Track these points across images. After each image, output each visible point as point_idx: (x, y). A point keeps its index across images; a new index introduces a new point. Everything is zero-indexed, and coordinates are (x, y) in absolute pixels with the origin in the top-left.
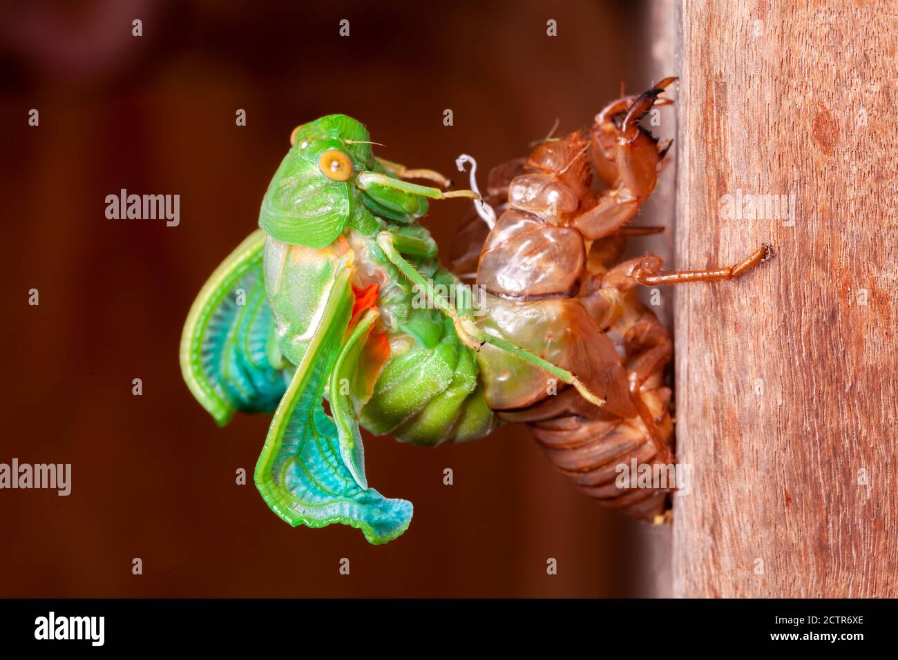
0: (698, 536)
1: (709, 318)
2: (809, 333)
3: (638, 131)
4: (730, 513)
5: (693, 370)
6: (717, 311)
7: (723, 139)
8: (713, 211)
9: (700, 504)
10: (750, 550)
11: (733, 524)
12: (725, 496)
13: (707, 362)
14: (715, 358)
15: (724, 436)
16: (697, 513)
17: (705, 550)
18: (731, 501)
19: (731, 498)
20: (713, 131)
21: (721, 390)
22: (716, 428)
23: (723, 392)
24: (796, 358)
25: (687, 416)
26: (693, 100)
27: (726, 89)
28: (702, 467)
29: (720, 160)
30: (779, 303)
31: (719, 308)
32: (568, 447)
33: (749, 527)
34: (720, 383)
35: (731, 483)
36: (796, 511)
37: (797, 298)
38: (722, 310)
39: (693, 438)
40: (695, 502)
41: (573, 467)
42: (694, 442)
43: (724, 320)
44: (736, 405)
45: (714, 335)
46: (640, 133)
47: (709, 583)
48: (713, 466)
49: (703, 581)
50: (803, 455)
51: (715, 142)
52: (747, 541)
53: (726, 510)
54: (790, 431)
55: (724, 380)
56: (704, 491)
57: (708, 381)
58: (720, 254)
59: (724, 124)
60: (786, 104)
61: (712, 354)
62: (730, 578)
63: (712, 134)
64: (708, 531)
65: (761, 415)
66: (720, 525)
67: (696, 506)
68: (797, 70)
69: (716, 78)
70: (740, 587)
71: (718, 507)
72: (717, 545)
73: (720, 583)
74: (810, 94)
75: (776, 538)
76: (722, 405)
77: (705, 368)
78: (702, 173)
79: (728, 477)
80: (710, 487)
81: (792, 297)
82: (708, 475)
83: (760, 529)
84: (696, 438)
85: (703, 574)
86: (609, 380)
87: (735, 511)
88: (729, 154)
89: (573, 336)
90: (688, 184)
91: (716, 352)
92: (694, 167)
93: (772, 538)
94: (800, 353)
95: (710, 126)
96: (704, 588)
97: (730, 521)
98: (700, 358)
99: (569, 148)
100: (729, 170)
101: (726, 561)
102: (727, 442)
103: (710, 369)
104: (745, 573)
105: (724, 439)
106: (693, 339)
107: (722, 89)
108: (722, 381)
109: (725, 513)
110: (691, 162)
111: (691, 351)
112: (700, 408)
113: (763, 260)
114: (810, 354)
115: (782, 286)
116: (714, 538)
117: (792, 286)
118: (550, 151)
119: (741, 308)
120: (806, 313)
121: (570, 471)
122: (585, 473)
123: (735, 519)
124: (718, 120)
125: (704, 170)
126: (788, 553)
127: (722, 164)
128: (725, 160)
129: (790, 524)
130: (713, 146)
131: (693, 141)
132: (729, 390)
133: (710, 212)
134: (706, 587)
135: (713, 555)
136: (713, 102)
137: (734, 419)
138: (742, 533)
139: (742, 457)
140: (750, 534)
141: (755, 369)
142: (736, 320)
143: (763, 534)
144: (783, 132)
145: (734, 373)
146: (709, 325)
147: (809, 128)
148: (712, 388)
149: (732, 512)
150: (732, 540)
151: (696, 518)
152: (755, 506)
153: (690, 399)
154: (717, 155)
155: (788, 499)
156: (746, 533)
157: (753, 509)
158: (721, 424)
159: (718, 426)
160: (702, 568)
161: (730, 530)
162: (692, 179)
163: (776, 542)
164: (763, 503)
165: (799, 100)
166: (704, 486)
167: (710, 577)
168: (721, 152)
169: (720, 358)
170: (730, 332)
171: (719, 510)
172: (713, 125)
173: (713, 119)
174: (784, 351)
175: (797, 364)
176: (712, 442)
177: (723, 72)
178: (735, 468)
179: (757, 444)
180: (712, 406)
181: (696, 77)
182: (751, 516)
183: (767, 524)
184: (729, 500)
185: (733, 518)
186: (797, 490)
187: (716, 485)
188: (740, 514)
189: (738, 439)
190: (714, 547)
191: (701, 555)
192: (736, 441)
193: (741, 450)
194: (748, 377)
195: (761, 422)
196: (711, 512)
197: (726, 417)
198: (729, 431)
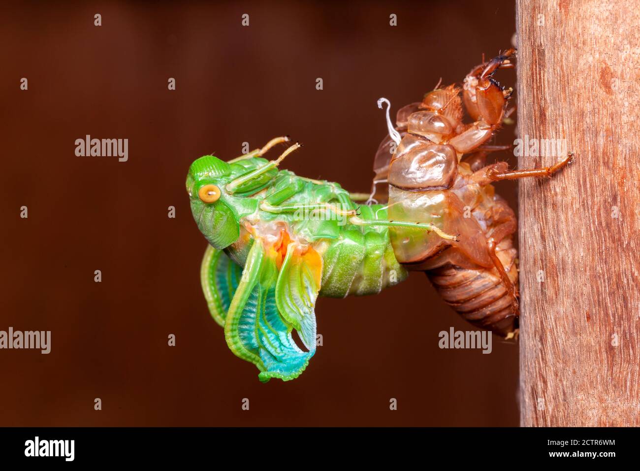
0: (532, 342)
1: (536, 202)
2: (599, 210)
4: (551, 327)
5: (528, 235)
6: (542, 197)
7: (543, 86)
8: (538, 133)
9: (533, 322)
10: (565, 350)
11: (554, 334)
12: (549, 316)
13: (536, 230)
14: (541, 227)
15: (547, 277)
17: (537, 351)
18: (552, 319)
19: (551, 316)
20: (537, 80)
21: (545, 248)
24: (592, 225)
25: (524, 266)
26: (524, 62)
27: (544, 54)
28: (534, 298)
29: (541, 99)
30: (579, 190)
31: (543, 195)
32: (450, 287)
33: (563, 336)
34: (544, 243)
35: (552, 307)
36: (593, 324)
37: (591, 186)
38: (545, 196)
39: (529, 279)
40: (530, 322)
41: (454, 299)
42: (529, 282)
43: (545, 202)
44: (554, 257)
45: (540, 212)
46: (492, 84)
47: (539, 373)
48: (540, 296)
49: (536, 372)
50: (598, 288)
51: (539, 88)
52: (563, 344)
53: (549, 325)
54: (588, 273)
55: (547, 241)
56: (535, 314)
57: (537, 242)
58: (543, 160)
59: (543, 76)
60: (582, 62)
61: (539, 224)
62: (552, 369)
63: (536, 83)
64: (539, 339)
65: (570, 263)
66: (546, 335)
67: (531, 324)
68: (589, 40)
69: (538, 46)
70: (559, 374)
71: (544, 323)
72: (544, 348)
73: (546, 372)
74: (597, 56)
75: (580, 342)
76: (546, 257)
77: (535, 234)
78: (531, 108)
79: (550, 303)
80: (539, 311)
81: (588, 186)
82: (538, 303)
83: (571, 337)
84: (530, 279)
85: (535, 367)
86: (474, 243)
87: (554, 325)
88: (547, 95)
89: (450, 214)
90: (523, 116)
91: (541, 223)
92: (525, 105)
93: (578, 342)
94: (594, 222)
95: (535, 78)
96: (536, 376)
97: (552, 331)
98: (532, 227)
99: (447, 94)
100: (547, 105)
101: (550, 357)
102: (549, 281)
103: (538, 234)
104: (561, 366)
105: (547, 280)
106: (527, 216)
107: (542, 53)
108: (545, 241)
109: (549, 327)
110: (524, 102)
111: (526, 224)
112: (532, 260)
113: (569, 162)
114: (600, 223)
115: (581, 180)
116: (542, 344)
117: (588, 179)
118: (435, 97)
119: (556, 194)
120: (597, 196)
121: (453, 302)
122: (462, 303)
123: (555, 330)
124: (540, 74)
125: (532, 106)
126: (589, 351)
127: (543, 102)
128: (545, 99)
129: (590, 333)
130: (537, 91)
131: (525, 88)
132: (550, 247)
133: (536, 133)
135: (542, 354)
136: (536, 62)
137: (553, 266)
138: (560, 340)
139: (559, 290)
140: (564, 340)
141: (565, 233)
142: (553, 202)
143: (573, 339)
144: (581, 80)
145: (552, 236)
146: (536, 206)
147: (598, 77)
148: (539, 247)
149: (552, 325)
150: (553, 344)
151: (531, 331)
152: (567, 322)
153: (526, 255)
154: (540, 96)
155: (589, 318)
156: (562, 339)
157: (566, 324)
158: (545, 269)
160: (535, 363)
161: (552, 338)
162: (525, 113)
163: (581, 346)
164: (573, 320)
165: (591, 59)
166: (536, 310)
167: (540, 369)
168: (542, 94)
169: (544, 227)
170: (549, 210)
171: (545, 325)
172: (536, 77)
173: (536, 73)
174: (584, 221)
175: (592, 230)
177: (542, 43)
178: (554, 298)
179: (569, 281)
180: (539, 258)
181: (526, 47)
182: (565, 328)
183: (575, 333)
184: (551, 318)
185: (553, 330)
186: (594, 311)
187: (543, 309)
188: (558, 327)
189: (556, 278)
190: (542, 349)
191: (534, 354)
192: (554, 280)
193: (558, 286)
194: (562, 239)
195: (569, 267)
196: (540, 327)
197: (548, 265)
198: (550, 274)
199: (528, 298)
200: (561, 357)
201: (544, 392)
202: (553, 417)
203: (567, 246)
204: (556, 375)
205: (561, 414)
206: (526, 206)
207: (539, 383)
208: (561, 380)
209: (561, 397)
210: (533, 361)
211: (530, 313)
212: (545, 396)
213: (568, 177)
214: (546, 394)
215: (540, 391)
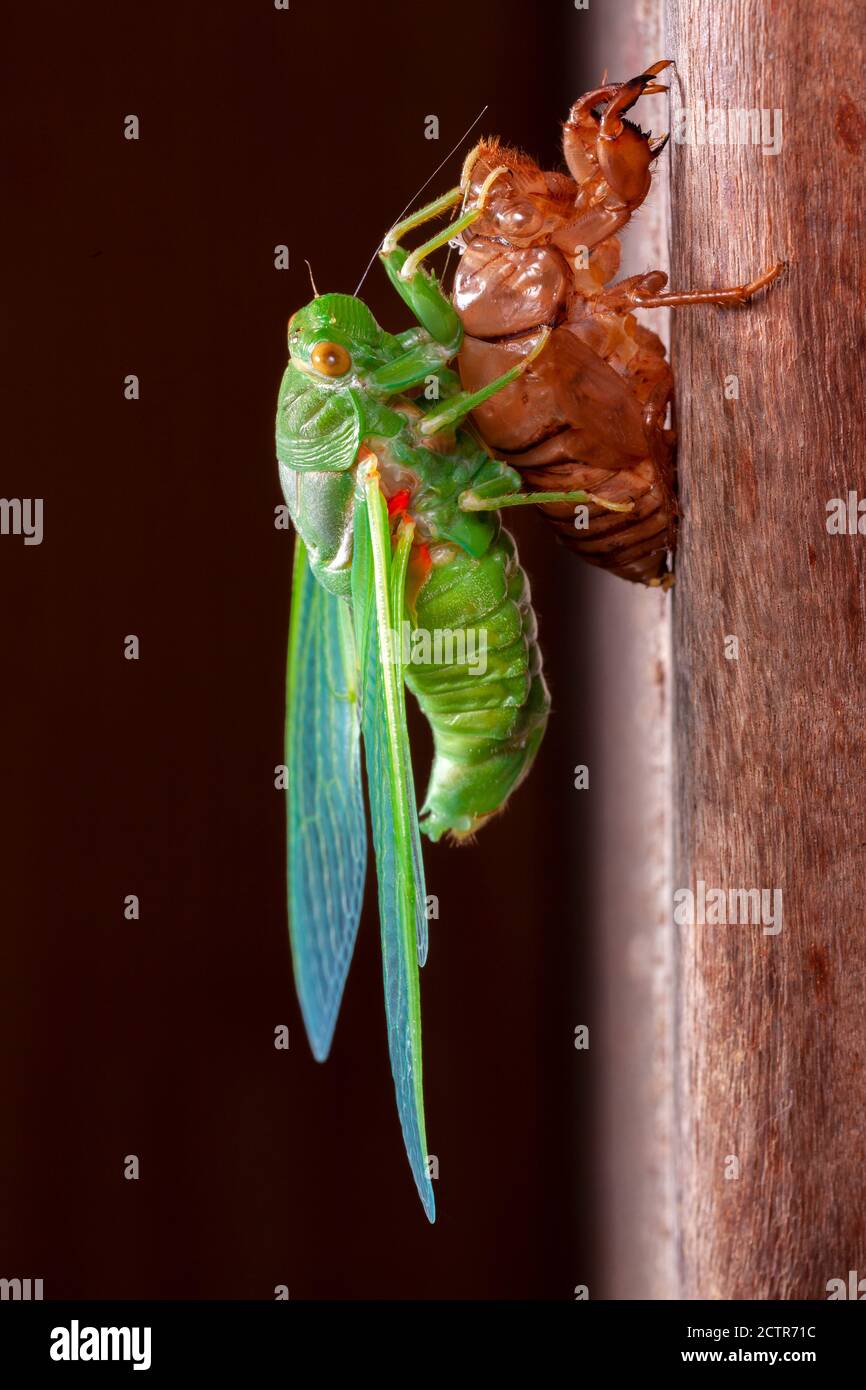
0: (707, 599)
1: (715, 346)
2: (834, 363)
3: (622, 126)
4: (744, 573)
5: (698, 406)
9: (708, 562)
10: (769, 616)
11: (749, 586)
12: (739, 554)
13: (713, 396)
14: (724, 392)
15: (736, 484)
16: (704, 572)
17: (716, 616)
18: (746, 560)
19: (744, 555)
21: (732, 430)
22: (726, 474)
23: (734, 433)
24: (820, 391)
25: (690, 458)
28: (710, 519)
30: (799, 328)
33: (766, 590)
34: (731, 422)
35: (745, 538)
36: (821, 569)
37: (820, 321)
39: (699, 486)
40: (702, 562)
42: (700, 491)
43: (734, 349)
44: (750, 448)
45: (722, 365)
46: (625, 128)
48: (723, 519)
49: (713, 653)
52: (765, 605)
53: (740, 570)
54: (813, 478)
55: (736, 419)
56: (713, 548)
57: (716, 419)
61: (720, 387)
62: (746, 649)
64: (719, 595)
65: (779, 459)
66: (733, 587)
67: (703, 565)
68: (817, 55)
70: (758, 659)
71: (730, 567)
72: (729, 612)
74: (832, 84)
75: (798, 602)
76: (734, 447)
77: (712, 405)
79: (742, 532)
80: (720, 544)
81: (814, 320)
82: (717, 529)
83: (781, 592)
84: (702, 485)
85: (714, 644)
87: (750, 571)
89: (558, 371)
93: (795, 602)
94: (824, 386)
96: (714, 660)
97: (744, 581)
98: (706, 391)
101: (741, 628)
102: (740, 490)
103: (718, 405)
104: (763, 644)
105: (736, 488)
106: (697, 370)
108: (733, 419)
109: (739, 574)
111: (694, 385)
112: (707, 451)
114: (836, 388)
115: (801, 308)
116: (726, 603)
117: (813, 308)
119: (755, 336)
120: (830, 339)
123: (751, 581)
126: (813, 619)
129: (816, 585)
132: (741, 430)
134: (718, 659)
135: (725, 622)
137: (748, 464)
138: (759, 597)
139: (759, 508)
140: (768, 597)
141: (771, 406)
142: (749, 349)
143: (784, 597)
144: (801, 129)
145: (747, 410)
146: (716, 354)
147: (832, 122)
148: (720, 428)
149: (746, 571)
150: (747, 604)
151: (704, 579)
152: (773, 565)
153: (695, 440)
155: (813, 557)
156: (764, 596)
157: (772, 569)
158: (732, 470)
159: (728, 471)
160: (712, 637)
161: (745, 593)
163: (799, 607)
164: (784, 561)
165: (820, 89)
166: (713, 541)
167: (722, 647)
170: (742, 363)
171: (732, 570)
174: (805, 385)
175: (821, 399)
176: (722, 489)
178: (749, 522)
179: (776, 493)
180: (721, 448)
182: (769, 576)
183: (788, 585)
184: (743, 558)
185: (748, 580)
186: (822, 545)
187: (727, 540)
188: (757, 575)
189: (753, 487)
190: (726, 612)
191: (711, 621)
192: (750, 490)
193: (757, 500)
194: (765, 416)
195: (780, 467)
196: (721, 572)
197: (738, 461)
198: (742, 478)
199: (697, 518)
200: (763, 627)
201: (728, 689)
202: (745, 734)
203: (774, 430)
204: (753, 660)
205: (762, 730)
206: (695, 352)
207: (719, 672)
208: (761, 670)
209: (762, 700)
210: (707, 634)
211: (701, 547)
212: (730, 697)
213: (777, 303)
214: (733, 693)
215: (721, 686)
